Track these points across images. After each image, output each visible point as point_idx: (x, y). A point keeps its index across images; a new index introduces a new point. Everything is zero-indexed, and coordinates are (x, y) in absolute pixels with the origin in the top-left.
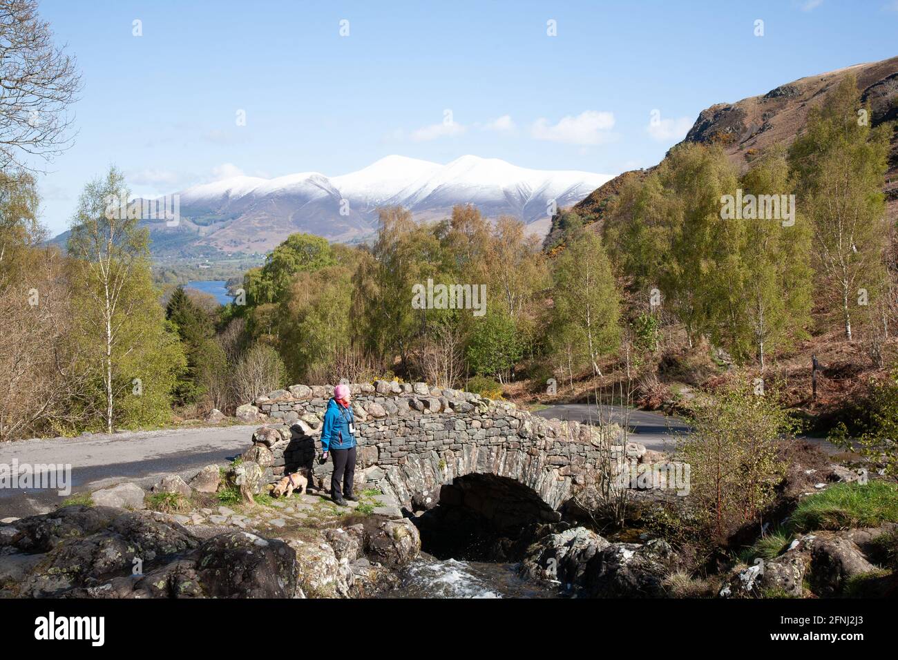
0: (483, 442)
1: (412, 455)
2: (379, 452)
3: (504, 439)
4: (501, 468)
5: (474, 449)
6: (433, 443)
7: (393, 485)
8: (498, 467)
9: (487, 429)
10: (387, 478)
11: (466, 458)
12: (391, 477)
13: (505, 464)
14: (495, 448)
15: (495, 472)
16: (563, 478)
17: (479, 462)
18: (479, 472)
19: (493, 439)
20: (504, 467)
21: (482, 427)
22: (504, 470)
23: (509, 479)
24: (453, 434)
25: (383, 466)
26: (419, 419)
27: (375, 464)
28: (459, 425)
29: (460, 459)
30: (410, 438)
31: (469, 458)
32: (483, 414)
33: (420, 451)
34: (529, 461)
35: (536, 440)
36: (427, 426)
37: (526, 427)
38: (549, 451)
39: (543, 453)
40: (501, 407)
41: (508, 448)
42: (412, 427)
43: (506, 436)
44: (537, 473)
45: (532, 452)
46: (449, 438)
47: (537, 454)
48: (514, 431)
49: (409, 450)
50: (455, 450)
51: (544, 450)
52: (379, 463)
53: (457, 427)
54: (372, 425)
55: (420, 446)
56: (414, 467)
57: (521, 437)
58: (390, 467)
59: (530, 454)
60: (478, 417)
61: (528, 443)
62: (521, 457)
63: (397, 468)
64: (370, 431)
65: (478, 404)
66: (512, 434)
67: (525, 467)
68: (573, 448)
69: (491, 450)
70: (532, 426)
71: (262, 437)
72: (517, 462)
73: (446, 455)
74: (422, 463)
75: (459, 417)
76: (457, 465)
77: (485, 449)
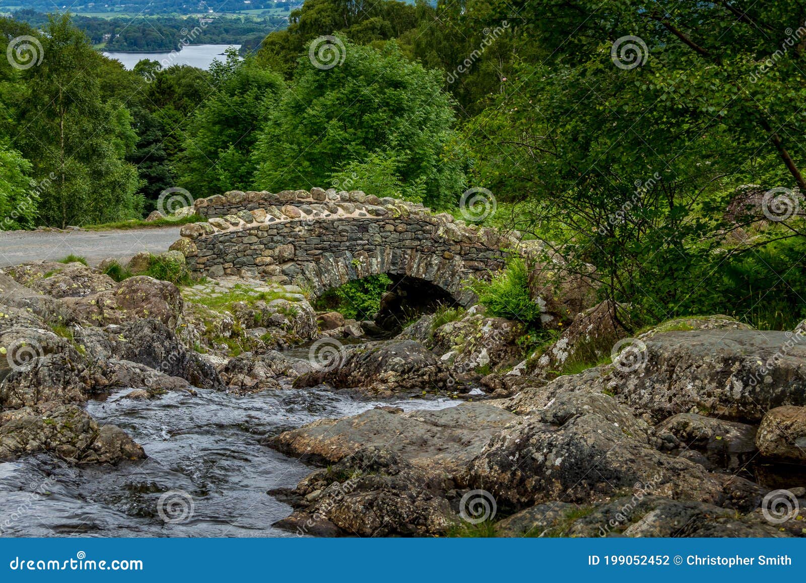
0: (396, 244)
1: (327, 254)
2: (295, 249)
3: (417, 243)
4: (415, 270)
5: (388, 251)
6: (348, 244)
7: (308, 279)
8: (411, 268)
9: (400, 233)
10: (303, 273)
11: (379, 260)
13: (419, 265)
14: (409, 252)
15: (408, 273)
17: (393, 263)
18: (393, 272)
19: (407, 243)
20: (418, 269)
22: (418, 271)
23: (423, 280)
24: (366, 236)
25: (299, 263)
26: (333, 222)
27: (292, 260)
28: (373, 228)
29: (374, 260)
30: (325, 238)
31: (383, 260)
32: (397, 218)
33: (334, 250)
34: (444, 265)
35: (451, 245)
36: (341, 228)
37: (440, 232)
38: (464, 255)
39: (457, 257)
40: (415, 213)
41: (422, 251)
42: (326, 229)
43: (420, 240)
44: (453, 275)
45: (446, 256)
46: (361, 239)
47: (452, 258)
48: (428, 236)
49: (324, 249)
50: (369, 250)
51: (460, 254)
52: (296, 259)
53: (371, 230)
54: (288, 225)
55: (335, 246)
56: (328, 265)
57: (436, 242)
58: (306, 263)
59: (445, 258)
60: (392, 221)
61: (443, 248)
62: (435, 260)
63: (312, 265)
64: (286, 230)
65: (391, 210)
66: (426, 239)
67: (439, 269)
68: (490, 254)
69: (405, 253)
70: (447, 231)
71: (188, 232)
72: (431, 264)
73: (360, 255)
74: (337, 262)
75: (372, 221)
76: (371, 264)
77: (398, 251)
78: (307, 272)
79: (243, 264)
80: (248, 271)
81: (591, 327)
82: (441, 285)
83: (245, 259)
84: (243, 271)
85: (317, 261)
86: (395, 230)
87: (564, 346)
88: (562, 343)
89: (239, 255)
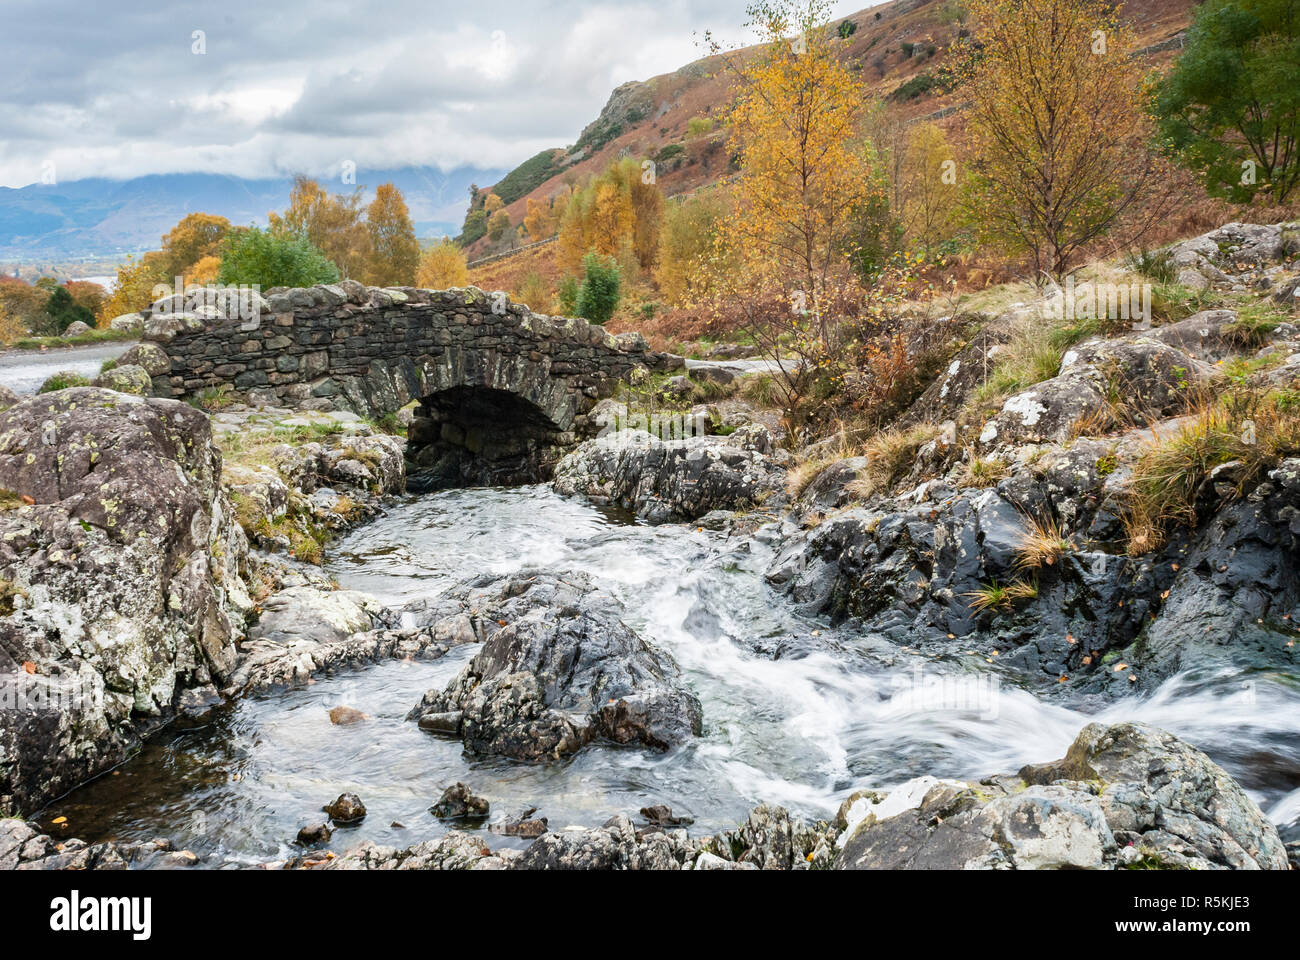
1: (378, 362)
2: (330, 357)
3: (497, 340)
4: (496, 379)
5: (460, 353)
9: (476, 325)
10: (345, 394)
11: (450, 367)
13: (500, 372)
14: (487, 353)
20: (501, 377)
21: (469, 323)
22: (500, 381)
23: (508, 391)
24: (430, 333)
25: (338, 377)
27: (325, 374)
28: (439, 318)
29: (443, 368)
32: (471, 305)
34: (531, 369)
35: (538, 341)
36: (393, 322)
37: (525, 324)
39: (547, 359)
41: (504, 352)
43: (500, 336)
44: (542, 384)
47: (540, 360)
48: (510, 330)
49: (373, 355)
50: (435, 354)
51: (549, 354)
52: (331, 372)
53: (436, 324)
57: (520, 338)
60: (463, 310)
61: (529, 346)
67: (525, 376)
68: (582, 352)
70: (532, 323)
73: (424, 361)
76: (438, 374)
78: (350, 392)
79: (253, 384)
80: (261, 394)
85: (363, 374)
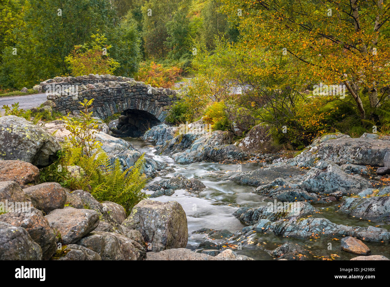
0: (132, 97)
6: (114, 98)
7: (99, 114)
8: (139, 106)
12: (98, 111)
16: (165, 110)
17: (131, 105)
18: (132, 109)
19: (137, 96)
26: (107, 90)
30: (105, 96)
31: (127, 103)
33: (108, 101)
38: (159, 100)
40: (139, 84)
42: (105, 93)
45: (152, 101)
46: (119, 96)
54: (90, 92)
55: (108, 100)
56: (106, 107)
58: (97, 107)
59: (151, 101)
62: (148, 103)
63: (99, 108)
64: (89, 94)
65: (130, 83)
66: (144, 94)
69: (136, 100)
71: (51, 98)
72: (146, 104)
74: (110, 106)
75: (122, 88)
77: (133, 100)
81: (258, 132)
82: (150, 112)
83: (74, 107)
84: (74, 112)
86: (132, 92)
87: (248, 140)
88: (247, 138)
89: (72, 105)
